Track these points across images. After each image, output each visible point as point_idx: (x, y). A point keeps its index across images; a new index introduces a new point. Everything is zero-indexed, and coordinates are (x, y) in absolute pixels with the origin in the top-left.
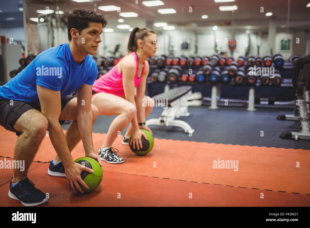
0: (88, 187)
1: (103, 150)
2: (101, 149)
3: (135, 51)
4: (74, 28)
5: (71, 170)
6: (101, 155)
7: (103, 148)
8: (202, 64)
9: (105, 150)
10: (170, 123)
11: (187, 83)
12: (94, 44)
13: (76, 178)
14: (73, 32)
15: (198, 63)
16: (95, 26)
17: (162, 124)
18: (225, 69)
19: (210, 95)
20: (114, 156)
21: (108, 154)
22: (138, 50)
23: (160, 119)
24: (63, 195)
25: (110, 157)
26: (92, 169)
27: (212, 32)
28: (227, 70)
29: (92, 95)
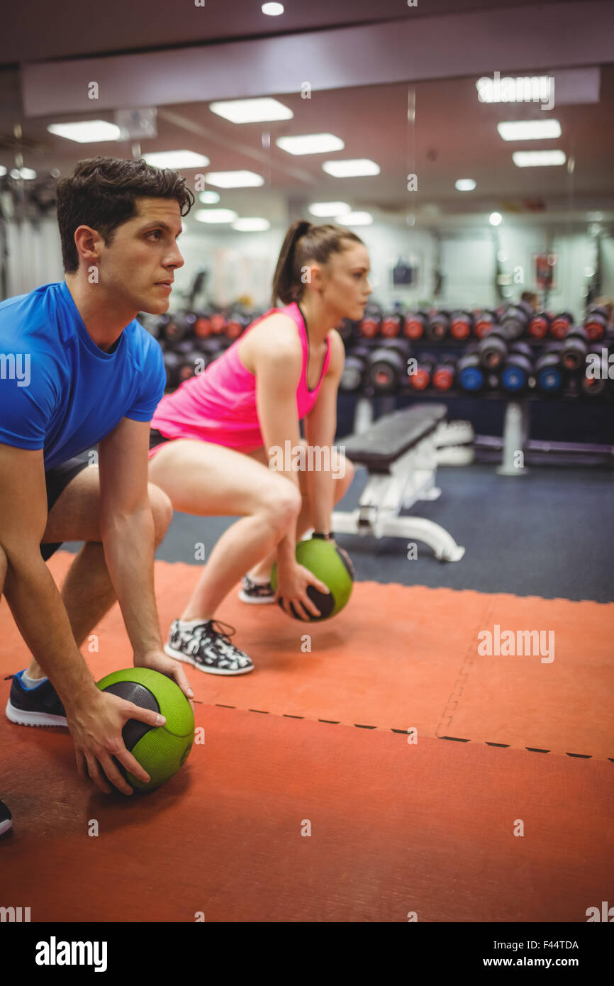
0: (146, 775)
1: (185, 626)
2: (182, 623)
3: (298, 302)
4: (84, 224)
5: (90, 717)
6: (178, 644)
7: (188, 620)
8: (473, 334)
9: (191, 629)
10: (387, 526)
11: (428, 394)
12: (162, 274)
13: (107, 746)
14: (82, 239)
15: (461, 332)
16: (159, 210)
17: (364, 531)
18: (549, 350)
19: (499, 431)
20: (220, 647)
21: (200, 641)
22: (305, 299)
23: (356, 515)
24: (63, 801)
25: (208, 652)
26: (160, 712)
27: (486, 231)
28: (555, 353)
29: (151, 448)
